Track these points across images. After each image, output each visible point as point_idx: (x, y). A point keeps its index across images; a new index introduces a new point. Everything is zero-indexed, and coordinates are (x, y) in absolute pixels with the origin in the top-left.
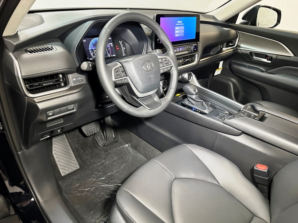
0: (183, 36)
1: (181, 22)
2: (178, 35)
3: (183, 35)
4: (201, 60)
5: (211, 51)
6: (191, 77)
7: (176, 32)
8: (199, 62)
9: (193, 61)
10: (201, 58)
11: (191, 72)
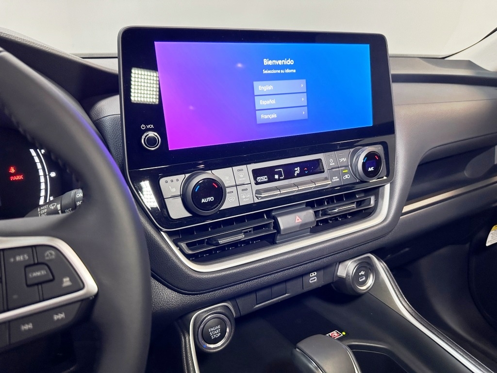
0: (306, 117)
1: (290, 62)
2: (274, 116)
3: (303, 113)
4: (406, 209)
5: (468, 166)
6: (367, 277)
7: (261, 103)
8: (399, 213)
9: (366, 213)
10: (411, 198)
11: (371, 252)
